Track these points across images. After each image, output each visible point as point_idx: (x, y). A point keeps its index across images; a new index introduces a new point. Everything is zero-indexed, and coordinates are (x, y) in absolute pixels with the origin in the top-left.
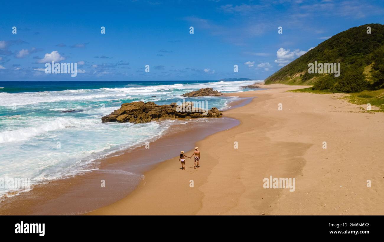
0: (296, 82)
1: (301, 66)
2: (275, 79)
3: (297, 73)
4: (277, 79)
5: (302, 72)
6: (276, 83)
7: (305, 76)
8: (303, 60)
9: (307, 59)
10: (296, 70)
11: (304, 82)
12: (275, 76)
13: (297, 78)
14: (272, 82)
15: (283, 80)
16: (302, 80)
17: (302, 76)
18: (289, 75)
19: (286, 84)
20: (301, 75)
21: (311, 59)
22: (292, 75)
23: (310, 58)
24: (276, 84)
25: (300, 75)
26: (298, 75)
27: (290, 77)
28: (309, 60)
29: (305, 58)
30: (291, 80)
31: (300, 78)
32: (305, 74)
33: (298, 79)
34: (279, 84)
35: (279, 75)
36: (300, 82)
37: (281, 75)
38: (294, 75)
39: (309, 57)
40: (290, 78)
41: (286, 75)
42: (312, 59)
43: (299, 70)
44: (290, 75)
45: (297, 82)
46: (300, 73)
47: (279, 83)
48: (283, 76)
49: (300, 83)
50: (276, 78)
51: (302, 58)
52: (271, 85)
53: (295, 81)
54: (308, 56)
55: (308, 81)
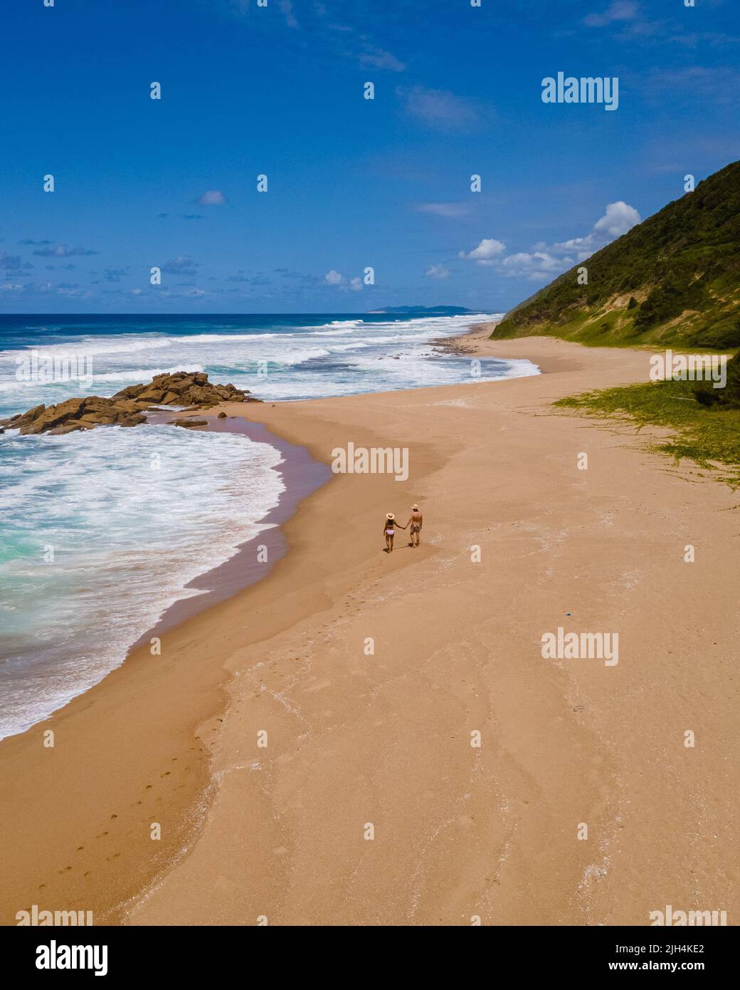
0: (613, 331)
1: (631, 265)
2: (531, 318)
3: (616, 295)
4: (537, 317)
5: (637, 293)
6: (535, 334)
7: (646, 307)
8: (640, 244)
9: (656, 239)
10: (612, 281)
11: (644, 330)
12: (533, 305)
13: (616, 314)
14: (521, 329)
15: (563, 323)
16: (637, 323)
17: (637, 309)
18: (584, 301)
19: (571, 340)
20: (633, 303)
21: (671, 238)
22: (597, 303)
23: (669, 234)
24: (535, 338)
25: (627, 303)
26: (621, 302)
27: (587, 309)
28: (665, 242)
29: (647, 234)
30: (591, 321)
31: (629, 317)
32: (649, 298)
33: (620, 320)
34: (545, 338)
35: (546, 301)
36: (626, 334)
37: (556, 300)
38: (607, 301)
39: (665, 231)
40: (589, 314)
41: (574, 301)
42: (678, 236)
43: (627, 282)
44: (590, 303)
45: (617, 332)
46: (629, 295)
47: (546, 332)
48: (562, 305)
49: (628, 337)
50: (535, 312)
51: (635, 237)
52: (515, 340)
53: (606, 327)
54: (660, 227)
55: (661, 331)
